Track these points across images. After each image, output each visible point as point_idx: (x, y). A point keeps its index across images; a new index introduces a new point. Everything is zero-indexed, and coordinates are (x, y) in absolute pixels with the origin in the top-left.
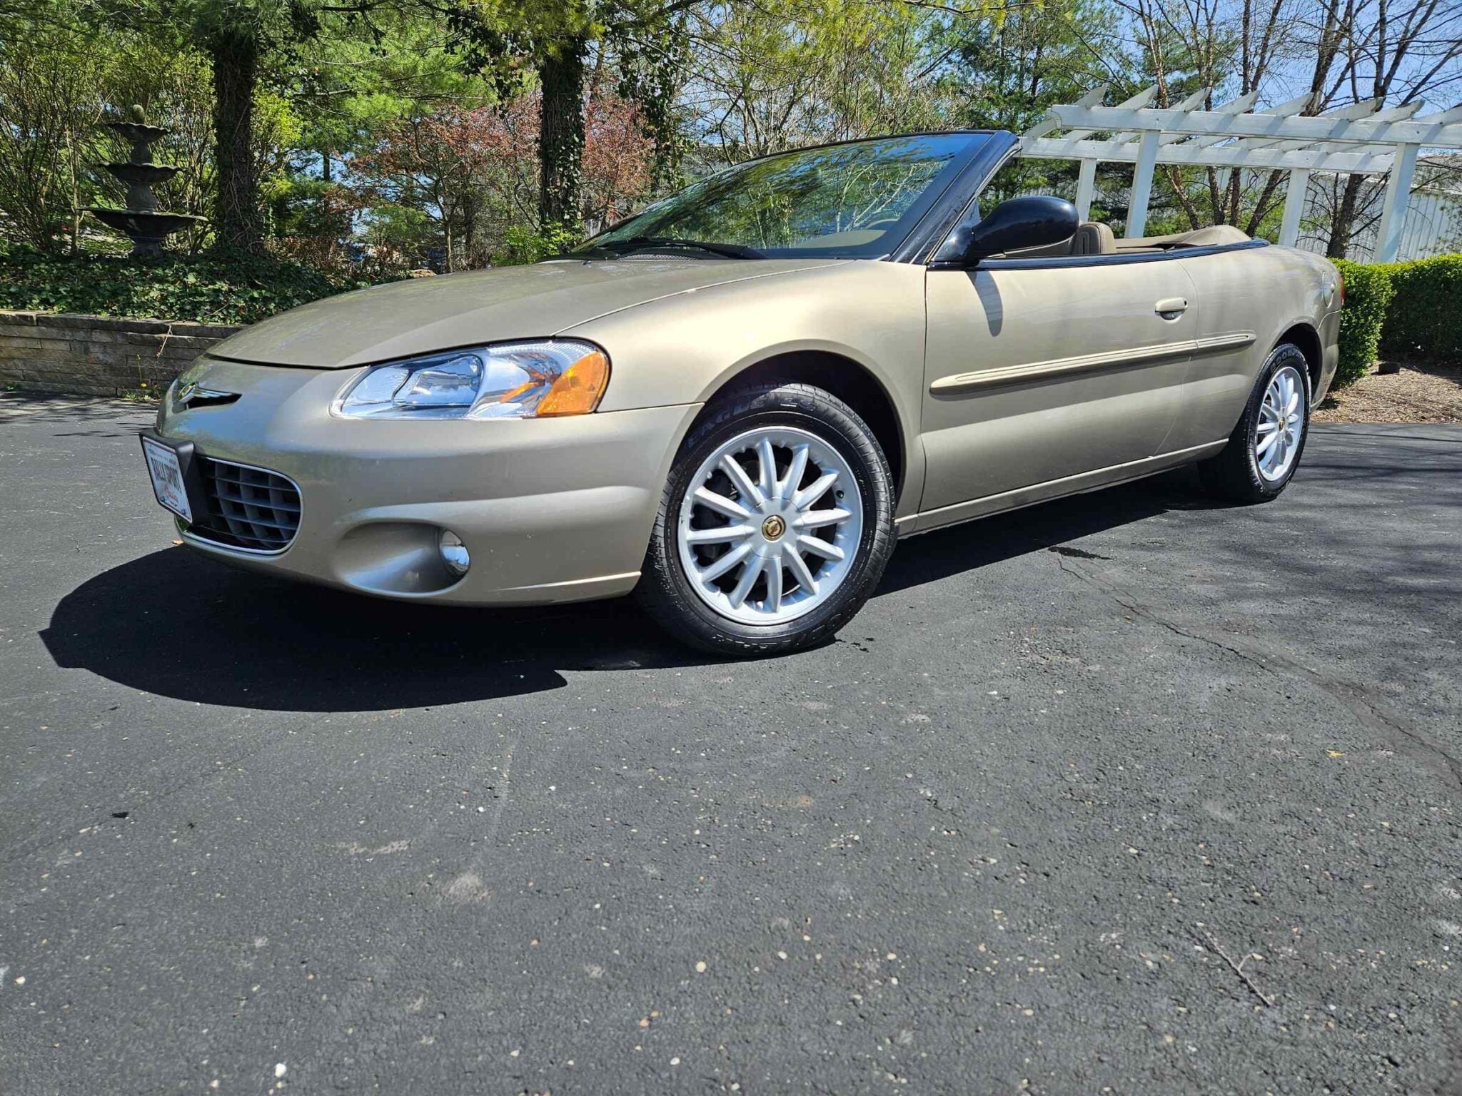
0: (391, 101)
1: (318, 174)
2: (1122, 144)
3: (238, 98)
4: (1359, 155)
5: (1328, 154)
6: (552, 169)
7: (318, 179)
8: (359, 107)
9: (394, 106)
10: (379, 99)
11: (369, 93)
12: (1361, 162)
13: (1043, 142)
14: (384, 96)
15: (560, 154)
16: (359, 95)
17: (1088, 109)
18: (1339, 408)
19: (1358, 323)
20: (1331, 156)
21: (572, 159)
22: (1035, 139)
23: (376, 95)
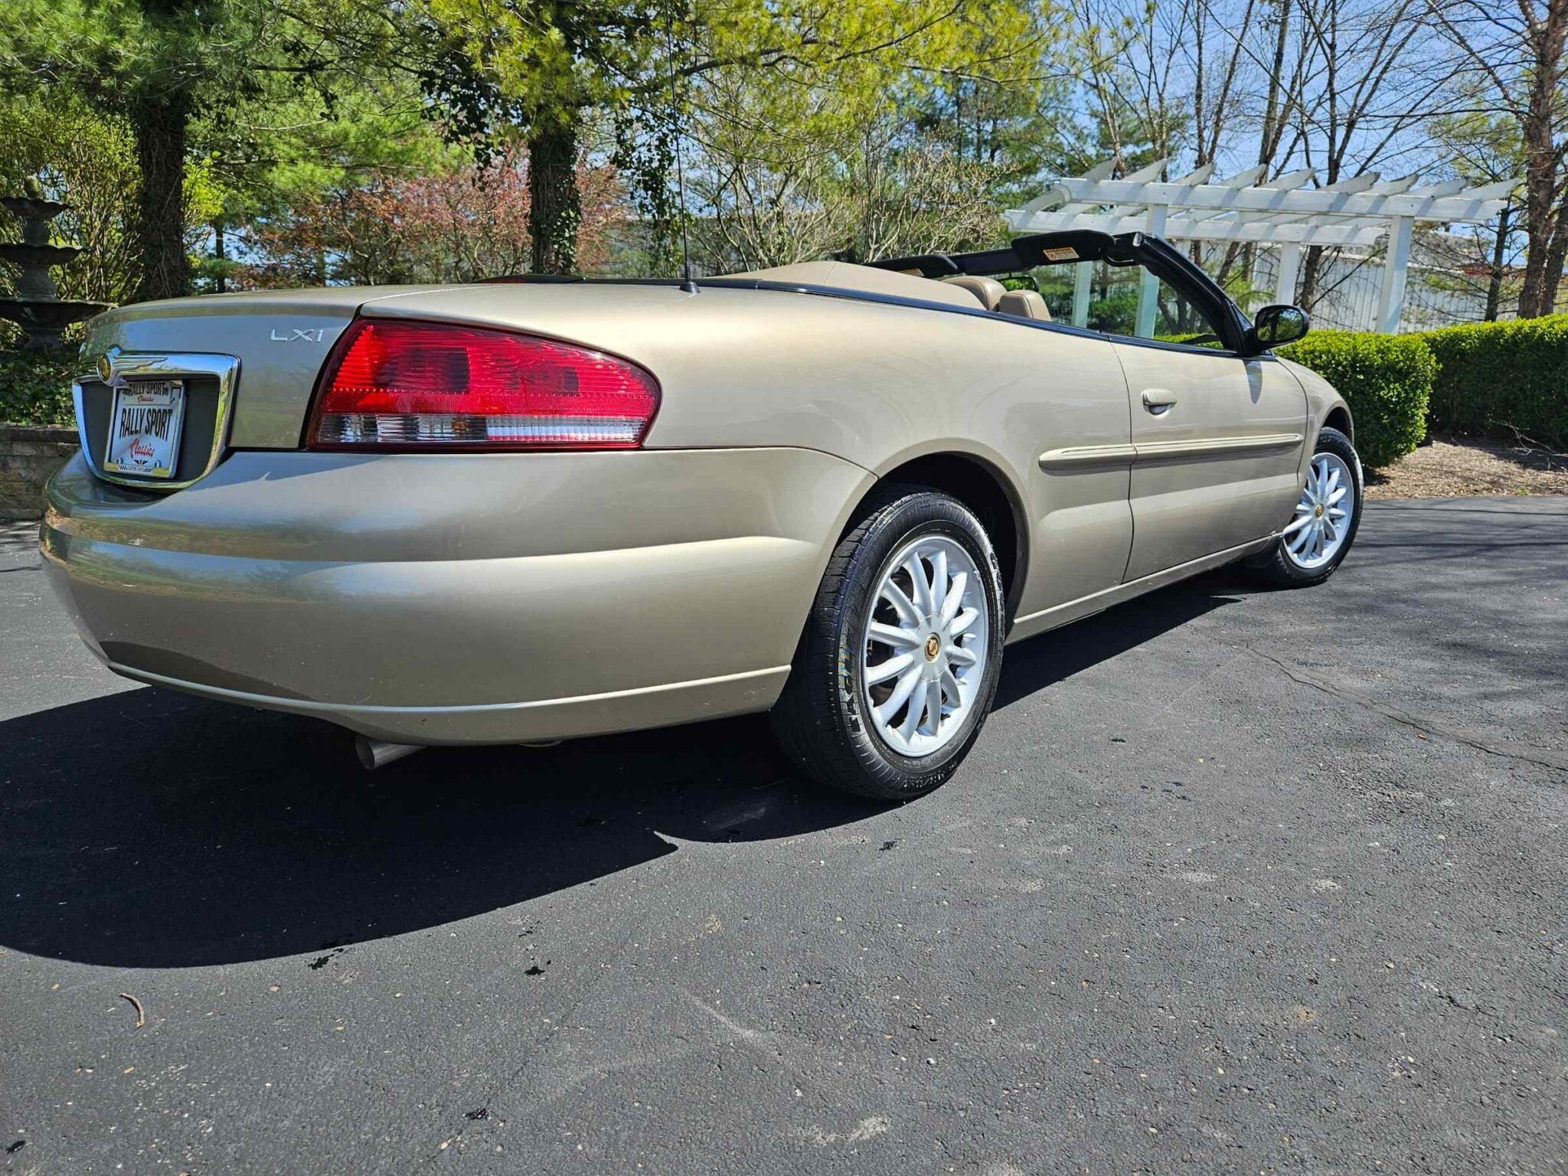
0: (319, 171)
1: (210, 251)
2: (1120, 218)
3: (168, 168)
4: (1347, 228)
5: (1317, 227)
6: (545, 248)
7: (210, 256)
8: (281, 178)
9: (324, 176)
10: (306, 169)
11: (292, 162)
12: (1348, 235)
13: (1042, 215)
14: (311, 166)
15: (555, 230)
16: (282, 165)
17: (1096, 182)
18: (1392, 483)
19: (1406, 398)
20: (1320, 229)
21: (567, 235)
22: (1033, 213)
23: (301, 163)
